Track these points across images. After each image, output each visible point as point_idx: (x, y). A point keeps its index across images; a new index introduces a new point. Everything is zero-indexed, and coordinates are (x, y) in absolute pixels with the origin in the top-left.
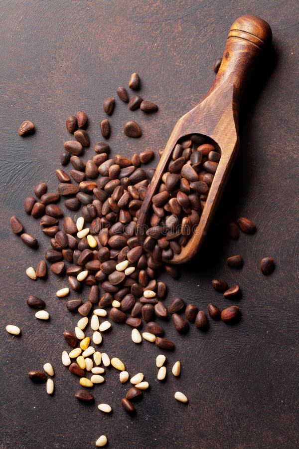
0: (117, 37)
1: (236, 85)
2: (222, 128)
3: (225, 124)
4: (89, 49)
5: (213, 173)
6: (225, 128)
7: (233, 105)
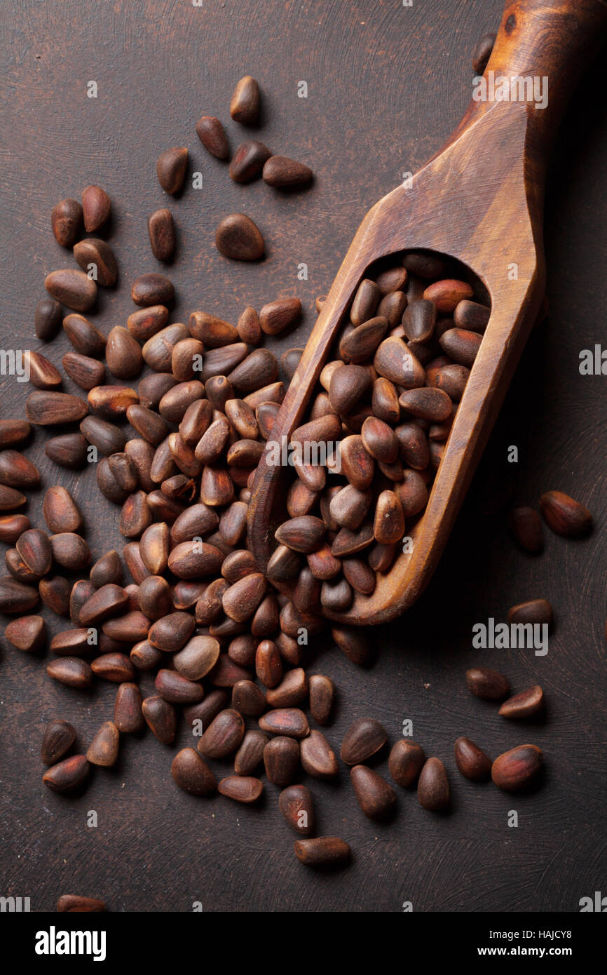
3: (502, 223)
5: (466, 363)
6: (504, 233)
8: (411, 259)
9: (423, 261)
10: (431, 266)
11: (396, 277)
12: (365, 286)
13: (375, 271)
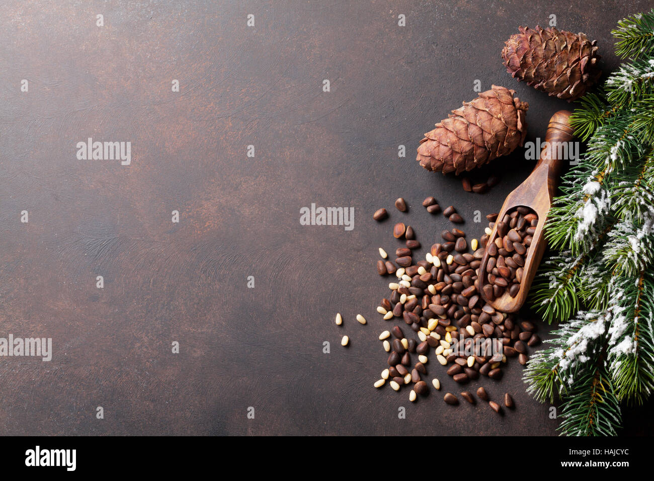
0: (179, 134)
1: (551, 165)
2: (539, 199)
3: (542, 196)
4: (157, 144)
5: (532, 235)
6: (542, 199)
7: (548, 181)
8: (519, 208)
9: (522, 209)
10: (525, 210)
11: (515, 214)
12: (506, 217)
13: (509, 212)
